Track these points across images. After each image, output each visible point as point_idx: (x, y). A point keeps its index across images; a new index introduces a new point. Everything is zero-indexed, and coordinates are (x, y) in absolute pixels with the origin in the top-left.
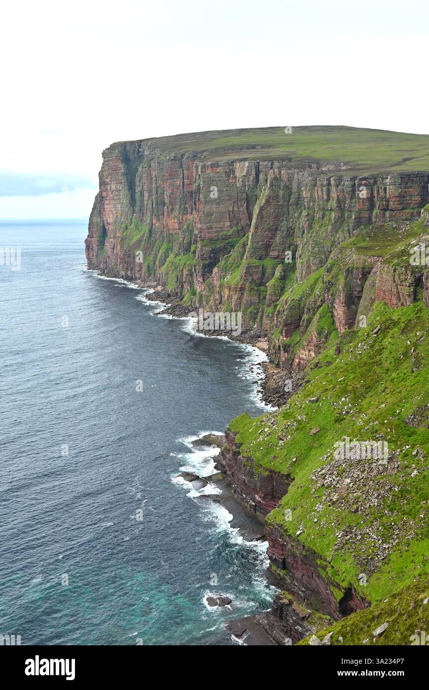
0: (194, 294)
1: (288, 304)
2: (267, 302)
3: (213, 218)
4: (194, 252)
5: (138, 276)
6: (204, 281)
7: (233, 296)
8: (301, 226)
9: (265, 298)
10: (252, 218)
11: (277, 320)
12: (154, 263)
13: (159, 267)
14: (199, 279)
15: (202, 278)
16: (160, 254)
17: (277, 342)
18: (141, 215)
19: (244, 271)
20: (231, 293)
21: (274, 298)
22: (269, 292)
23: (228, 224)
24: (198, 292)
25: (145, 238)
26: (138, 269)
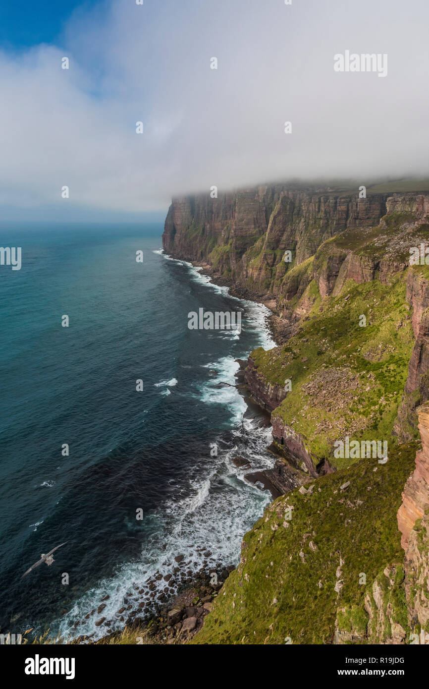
0: (230, 271)
1: (290, 279)
2: (276, 277)
3: (243, 222)
4: (231, 244)
5: (195, 258)
6: (237, 263)
7: (255, 273)
8: (300, 228)
9: (275, 275)
10: (269, 222)
11: (282, 289)
12: (206, 250)
13: (208, 253)
14: (233, 261)
15: (235, 261)
17: (282, 303)
19: (263, 257)
20: (254, 271)
21: (281, 275)
22: (278, 271)
23: (253, 226)
24: (232, 269)
25: (200, 234)
26: (195, 254)
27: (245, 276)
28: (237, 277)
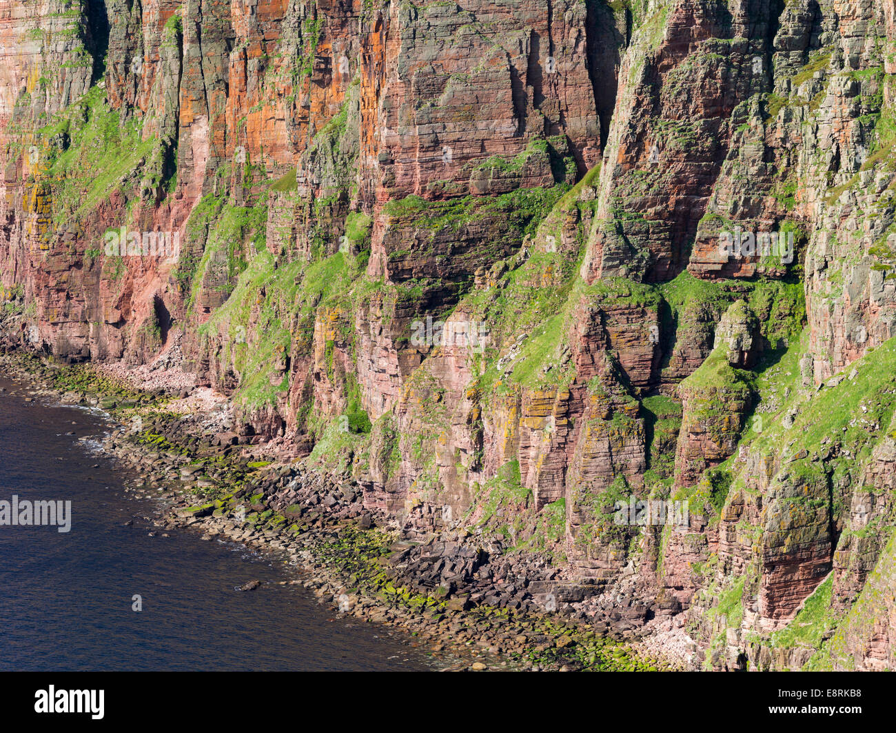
0: (359, 427)
1: (779, 475)
2: (680, 464)
3: (442, 99)
4: (361, 248)
5: (113, 348)
6: (406, 372)
7: (534, 436)
8: (823, 134)
9: (669, 446)
10: (614, 102)
11: (730, 541)
12: (185, 290)
13: (207, 310)
14: (383, 363)
15: (394, 359)
16: (208, 256)
17: (731, 636)
18: (130, 86)
19: (583, 330)
20: (526, 423)
21: (711, 447)
22: (689, 420)
23: (507, 126)
24: (376, 419)
25: (144, 183)
26: (115, 317)
27: (467, 461)
28: (407, 466)
